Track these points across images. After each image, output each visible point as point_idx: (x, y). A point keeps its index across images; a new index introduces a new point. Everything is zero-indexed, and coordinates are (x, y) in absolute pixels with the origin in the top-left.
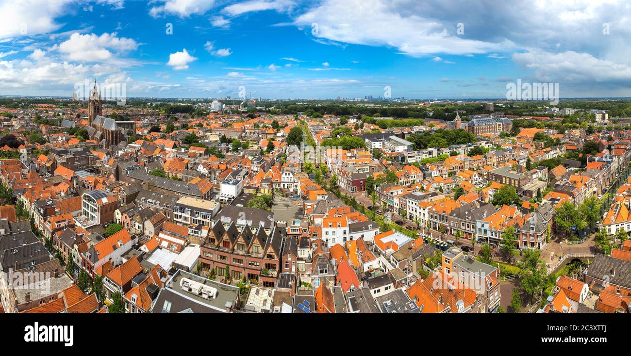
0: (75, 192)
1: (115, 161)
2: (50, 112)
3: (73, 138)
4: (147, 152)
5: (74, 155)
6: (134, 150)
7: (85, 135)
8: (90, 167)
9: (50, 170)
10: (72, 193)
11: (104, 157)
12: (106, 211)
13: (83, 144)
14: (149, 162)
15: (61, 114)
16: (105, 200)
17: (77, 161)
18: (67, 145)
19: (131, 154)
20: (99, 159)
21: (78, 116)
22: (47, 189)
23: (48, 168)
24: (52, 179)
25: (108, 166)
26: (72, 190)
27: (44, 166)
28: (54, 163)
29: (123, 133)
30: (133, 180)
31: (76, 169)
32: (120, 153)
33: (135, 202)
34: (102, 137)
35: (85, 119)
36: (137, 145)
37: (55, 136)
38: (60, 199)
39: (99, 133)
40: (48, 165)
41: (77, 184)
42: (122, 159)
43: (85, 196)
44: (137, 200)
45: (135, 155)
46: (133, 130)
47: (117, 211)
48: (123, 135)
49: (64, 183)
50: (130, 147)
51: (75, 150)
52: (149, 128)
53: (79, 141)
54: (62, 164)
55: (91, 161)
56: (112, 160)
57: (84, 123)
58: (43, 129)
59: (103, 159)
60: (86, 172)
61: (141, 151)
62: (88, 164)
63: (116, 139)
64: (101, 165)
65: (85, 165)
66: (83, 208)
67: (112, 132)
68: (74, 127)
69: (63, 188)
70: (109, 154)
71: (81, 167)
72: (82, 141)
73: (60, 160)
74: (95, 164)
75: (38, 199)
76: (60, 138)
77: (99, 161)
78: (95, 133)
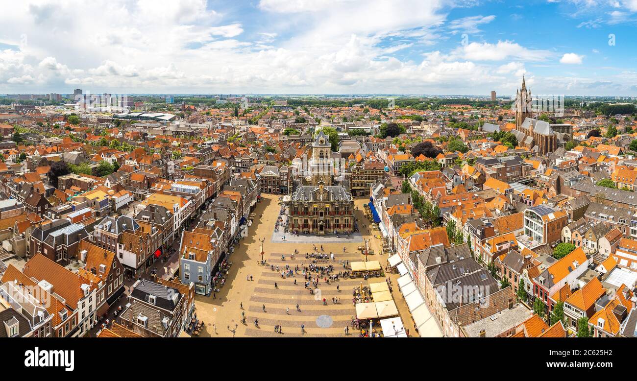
0: (512, 208)
1: (553, 171)
2: (466, 115)
3: (500, 144)
4: (590, 160)
5: (505, 164)
6: (574, 158)
7: (513, 141)
8: (524, 179)
9: (477, 183)
10: (509, 209)
11: (541, 167)
12: (553, 229)
13: (512, 151)
14: (594, 171)
15: (479, 116)
16: (551, 216)
17: (508, 172)
18: (493, 153)
19: (571, 163)
20: (534, 169)
21: (501, 118)
22: (479, 206)
23: (475, 181)
24: (483, 194)
25: (545, 177)
26: (509, 205)
27: (470, 178)
28: (482, 174)
29: (558, 138)
30: (578, 193)
31: (508, 181)
32: (558, 161)
33: (584, 217)
34: (534, 143)
35: (509, 122)
36: (577, 152)
37: (477, 142)
38: (496, 217)
39: (530, 139)
40: (475, 177)
41: (513, 199)
42: (561, 169)
43: (527, 212)
44: (586, 215)
45: (575, 164)
46: (569, 135)
47: (566, 228)
48: (558, 140)
49: (499, 198)
50: (569, 154)
51: (505, 158)
52: (587, 132)
53: (507, 148)
54: (492, 175)
55: (525, 171)
56: (550, 169)
57: (510, 126)
58: (462, 134)
59: (539, 169)
60: (520, 185)
61: (583, 159)
62: (521, 175)
63: (550, 145)
64: (536, 176)
65: (518, 176)
66: (525, 226)
67: (546, 137)
68: (498, 131)
69: (498, 205)
70: (545, 163)
71: (513, 179)
72: (511, 148)
73: (489, 171)
74: (530, 175)
75: (472, 219)
76: (484, 145)
77: (534, 171)
78: (525, 138)
